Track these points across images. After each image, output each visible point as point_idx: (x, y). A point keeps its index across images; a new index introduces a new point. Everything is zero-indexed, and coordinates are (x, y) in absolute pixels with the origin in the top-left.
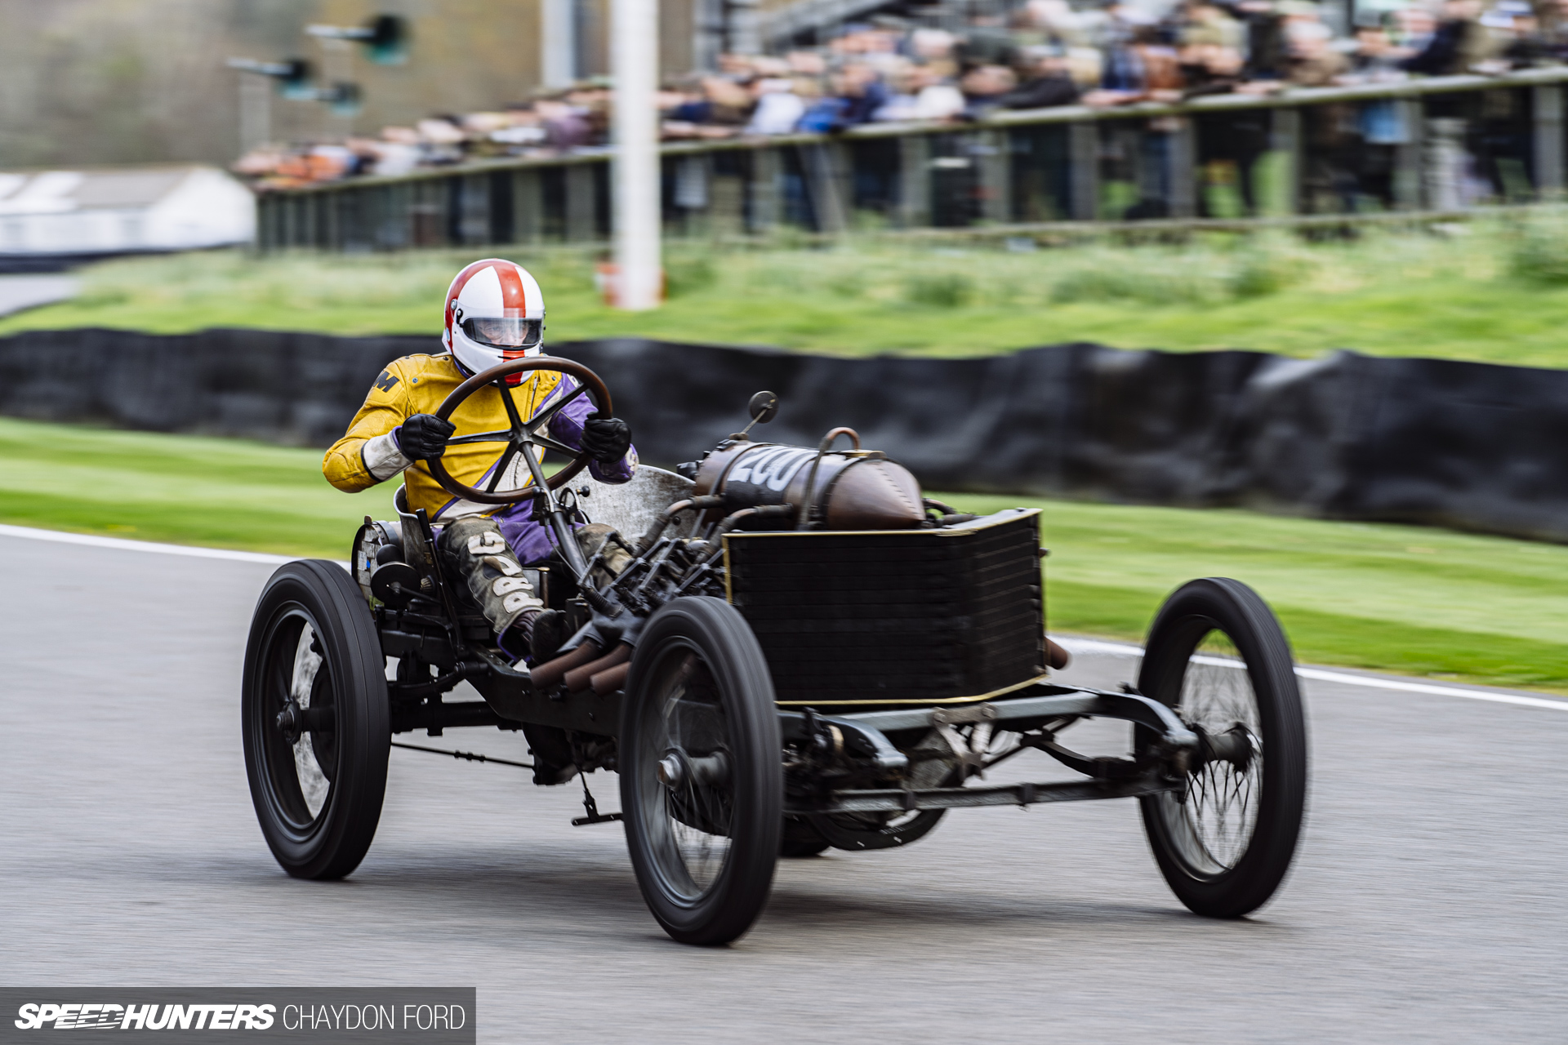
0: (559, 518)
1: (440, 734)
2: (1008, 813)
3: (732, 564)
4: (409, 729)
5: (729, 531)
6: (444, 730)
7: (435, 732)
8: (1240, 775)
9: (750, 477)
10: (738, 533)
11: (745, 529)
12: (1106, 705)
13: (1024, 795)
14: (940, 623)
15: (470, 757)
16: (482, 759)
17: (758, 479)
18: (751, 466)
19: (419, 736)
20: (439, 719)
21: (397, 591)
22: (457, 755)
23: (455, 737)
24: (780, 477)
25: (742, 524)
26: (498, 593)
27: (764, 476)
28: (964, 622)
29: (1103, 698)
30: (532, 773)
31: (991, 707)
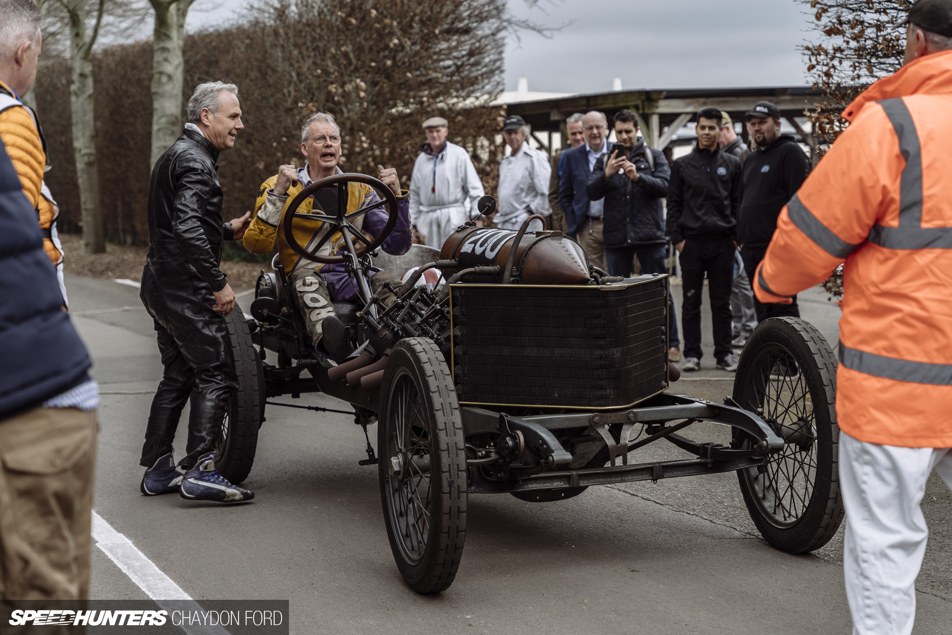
0: (360, 272)
1: (299, 397)
2: (644, 486)
3: (454, 305)
4: (280, 395)
5: (455, 282)
6: (301, 395)
7: (296, 396)
8: (804, 453)
9: (474, 249)
10: (460, 284)
11: (464, 282)
12: (713, 413)
13: (655, 472)
14: (599, 352)
15: (317, 409)
16: (324, 410)
17: (479, 250)
18: (475, 242)
19: (287, 398)
20: (297, 388)
21: (265, 314)
22: (310, 408)
23: (307, 398)
24: (492, 250)
25: (463, 279)
26: (313, 320)
27: (483, 248)
28: (617, 352)
29: (710, 407)
30: (354, 417)
31: (633, 412)
